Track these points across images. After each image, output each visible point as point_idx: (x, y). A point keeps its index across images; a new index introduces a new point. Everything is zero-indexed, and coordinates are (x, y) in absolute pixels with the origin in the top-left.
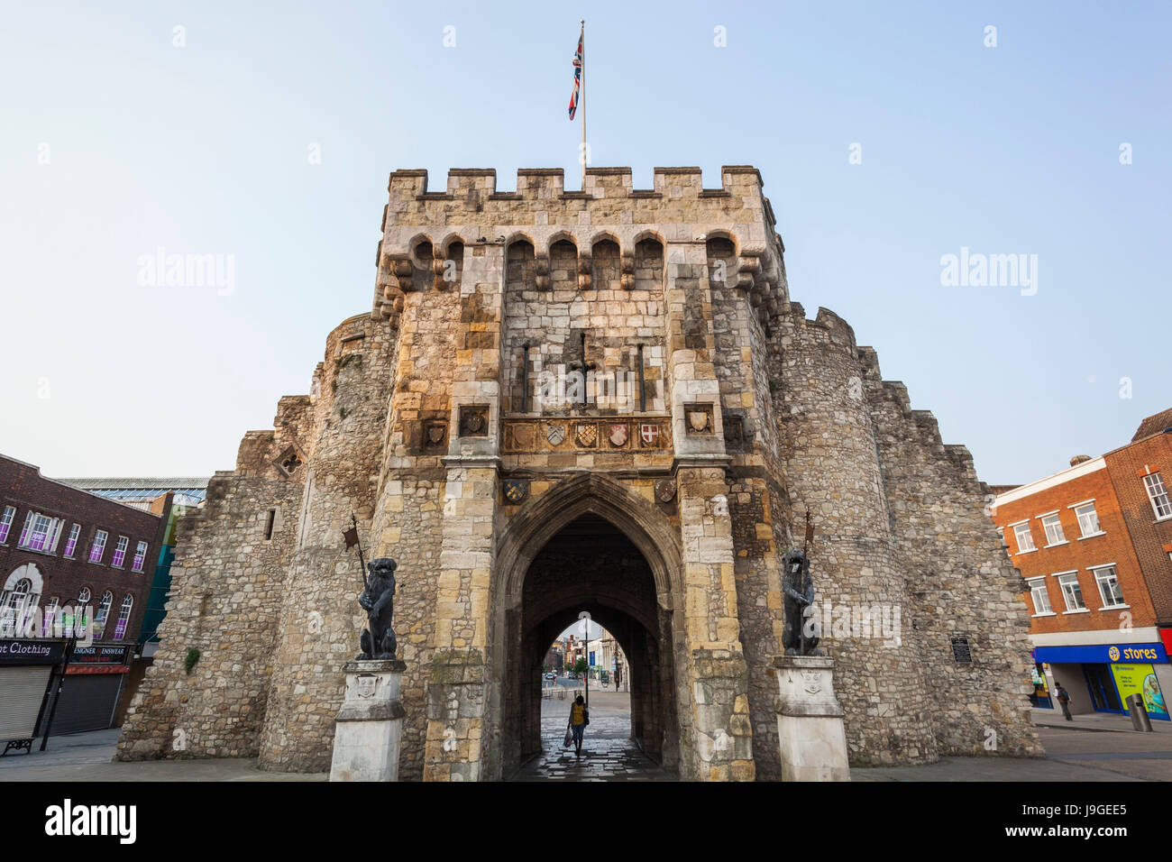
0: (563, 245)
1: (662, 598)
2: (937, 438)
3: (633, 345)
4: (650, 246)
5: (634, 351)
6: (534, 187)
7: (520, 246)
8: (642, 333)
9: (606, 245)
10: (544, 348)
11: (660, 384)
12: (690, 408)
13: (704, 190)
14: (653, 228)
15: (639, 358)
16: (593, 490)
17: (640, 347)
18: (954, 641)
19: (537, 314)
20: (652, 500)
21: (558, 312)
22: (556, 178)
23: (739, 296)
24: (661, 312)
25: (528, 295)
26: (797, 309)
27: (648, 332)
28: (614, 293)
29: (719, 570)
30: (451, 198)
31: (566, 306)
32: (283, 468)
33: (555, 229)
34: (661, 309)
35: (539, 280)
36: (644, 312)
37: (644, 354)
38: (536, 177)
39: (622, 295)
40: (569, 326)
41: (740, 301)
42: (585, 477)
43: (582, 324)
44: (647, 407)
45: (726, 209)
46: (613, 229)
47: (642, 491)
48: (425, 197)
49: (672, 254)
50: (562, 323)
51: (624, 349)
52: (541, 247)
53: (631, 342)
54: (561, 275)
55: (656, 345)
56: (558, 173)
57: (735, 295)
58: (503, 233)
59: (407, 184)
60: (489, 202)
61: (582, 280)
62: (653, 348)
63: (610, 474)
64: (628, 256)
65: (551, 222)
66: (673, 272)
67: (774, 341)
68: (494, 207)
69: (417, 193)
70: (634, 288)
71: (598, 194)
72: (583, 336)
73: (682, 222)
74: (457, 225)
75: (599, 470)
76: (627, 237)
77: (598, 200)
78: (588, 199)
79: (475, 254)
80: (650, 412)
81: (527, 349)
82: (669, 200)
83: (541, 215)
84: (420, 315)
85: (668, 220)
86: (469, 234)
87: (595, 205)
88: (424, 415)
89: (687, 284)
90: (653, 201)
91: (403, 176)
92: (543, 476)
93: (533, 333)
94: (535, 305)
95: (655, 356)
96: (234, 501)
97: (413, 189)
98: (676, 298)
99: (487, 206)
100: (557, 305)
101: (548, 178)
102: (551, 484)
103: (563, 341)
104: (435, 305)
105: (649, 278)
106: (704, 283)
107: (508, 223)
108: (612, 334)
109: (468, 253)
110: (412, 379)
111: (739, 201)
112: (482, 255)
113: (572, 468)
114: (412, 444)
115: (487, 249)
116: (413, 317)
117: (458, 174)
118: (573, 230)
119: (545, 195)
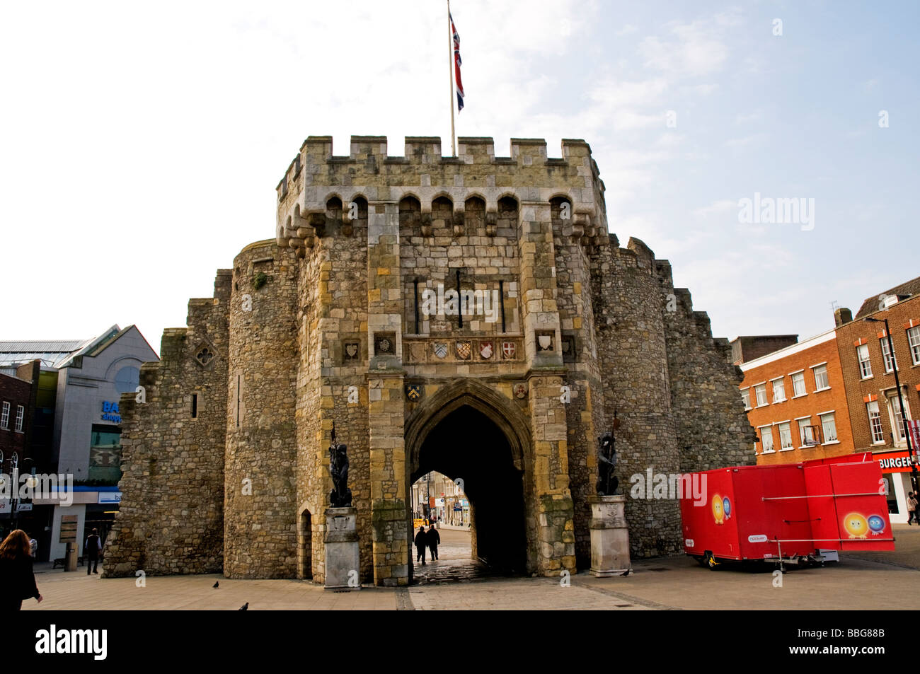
0: (443, 201)
1: (517, 463)
2: (709, 333)
3: (496, 281)
5: (497, 286)
6: (418, 153)
7: (411, 202)
8: (502, 271)
10: (430, 282)
11: (515, 312)
12: (538, 333)
13: (549, 159)
14: (513, 190)
15: (501, 291)
16: (469, 390)
17: (501, 283)
19: (423, 256)
20: (511, 397)
21: (438, 255)
22: (434, 147)
23: (573, 242)
24: (516, 255)
25: (416, 240)
26: (614, 240)
27: (507, 271)
28: (480, 239)
29: (557, 445)
30: (353, 162)
31: (444, 249)
32: (198, 359)
33: (437, 191)
34: (516, 252)
35: (424, 229)
36: (503, 254)
37: (504, 288)
38: (421, 145)
39: (485, 240)
40: (448, 265)
41: (573, 246)
42: (462, 382)
43: (456, 264)
44: (507, 329)
45: (565, 176)
46: (481, 191)
47: (505, 392)
48: (336, 163)
49: (526, 213)
50: (442, 263)
51: (490, 283)
52: (426, 204)
53: (495, 279)
54: (439, 223)
55: (512, 281)
56: (436, 141)
57: (570, 241)
58: (398, 193)
59: (319, 149)
60: (384, 166)
61: (456, 228)
62: (511, 283)
63: (482, 379)
64: (492, 213)
65: (434, 184)
66: (527, 229)
67: (596, 266)
68: (388, 170)
69: (327, 157)
70: (496, 236)
71: (469, 160)
72: (458, 273)
73: (533, 185)
74: (360, 185)
75: (473, 376)
76: (492, 197)
77: (469, 165)
78: (462, 164)
79: (378, 213)
80: (509, 333)
81: (416, 282)
82: (522, 168)
83: (425, 178)
84: (333, 256)
85: (522, 184)
86: (372, 194)
87: (467, 171)
88: (341, 337)
89: (537, 238)
90: (510, 169)
91: (315, 142)
92: (433, 381)
93: (421, 271)
94: (421, 248)
95: (512, 289)
96: (162, 387)
97: (324, 154)
98: (529, 249)
99: (383, 169)
100: (438, 249)
101: (428, 146)
102: (441, 387)
103: (443, 277)
104: (344, 248)
105: (507, 226)
106: (549, 237)
107: (400, 185)
108: (480, 272)
109: (371, 211)
110: (332, 308)
111: (575, 170)
112: (384, 212)
113: (454, 375)
114: (336, 358)
115: (386, 208)
116: (328, 258)
117: (359, 142)
118: (450, 191)
119: (427, 160)
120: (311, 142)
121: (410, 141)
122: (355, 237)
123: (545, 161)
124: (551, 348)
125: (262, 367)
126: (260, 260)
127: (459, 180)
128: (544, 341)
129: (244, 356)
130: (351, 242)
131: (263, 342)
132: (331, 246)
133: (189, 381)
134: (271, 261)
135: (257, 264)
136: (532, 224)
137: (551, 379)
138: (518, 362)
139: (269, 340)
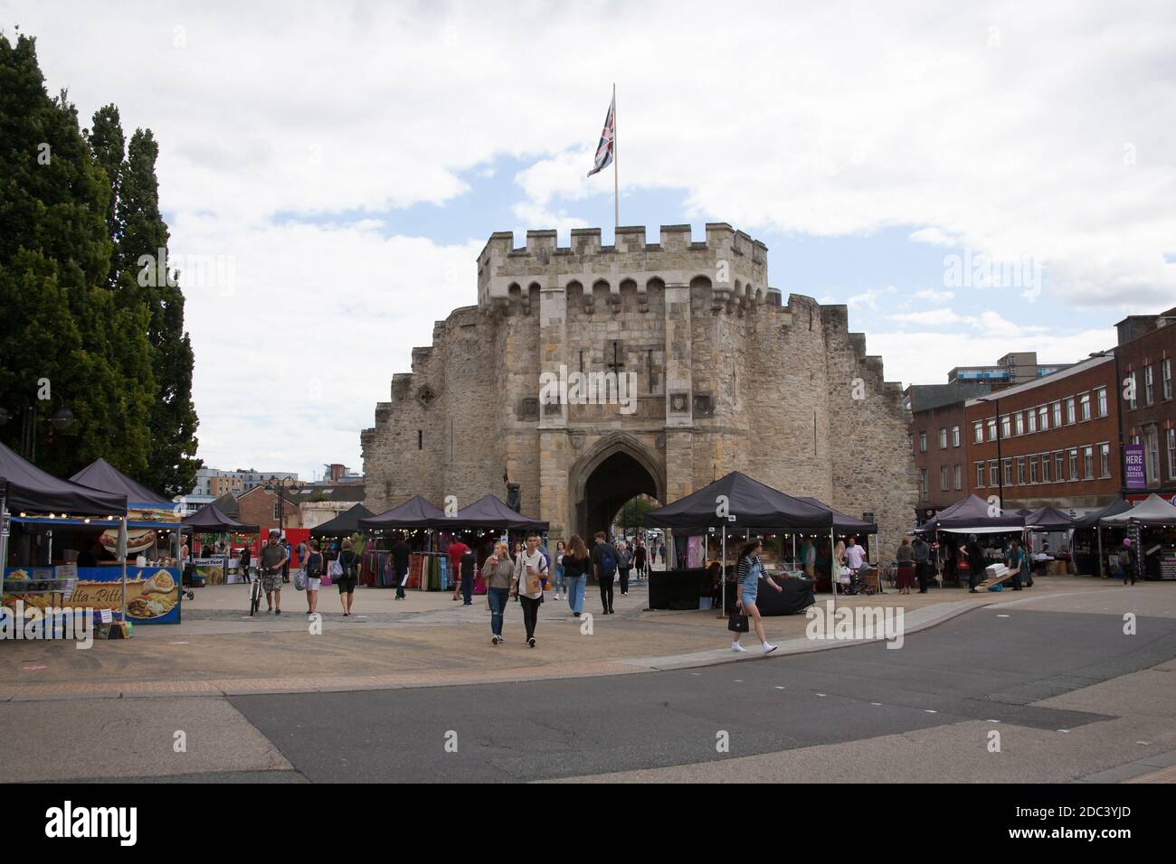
0: (601, 285)
2: (881, 379)
3: (646, 350)
4: (656, 284)
5: (646, 355)
6: (582, 245)
7: (574, 286)
8: (651, 342)
9: (628, 284)
10: (592, 352)
11: (661, 376)
12: (673, 397)
13: (693, 243)
14: (659, 274)
15: (649, 359)
16: (621, 440)
17: (650, 351)
18: (864, 514)
19: (587, 330)
20: (654, 446)
21: (599, 329)
22: (596, 238)
24: (662, 329)
25: (581, 317)
26: (774, 296)
27: (655, 342)
28: (634, 315)
31: (603, 324)
32: (422, 400)
33: (597, 277)
34: (662, 326)
35: (587, 308)
36: (652, 327)
37: (652, 356)
38: (585, 236)
39: (638, 316)
40: (607, 338)
41: (713, 318)
42: (616, 433)
43: (613, 337)
44: (653, 389)
45: (705, 259)
46: (633, 275)
47: (649, 442)
48: (516, 255)
49: (671, 296)
50: (602, 336)
51: (640, 353)
52: (588, 288)
53: (644, 349)
54: (600, 303)
55: (659, 350)
56: (597, 232)
57: (711, 314)
58: (563, 281)
59: (502, 244)
60: (554, 257)
61: (614, 307)
62: (658, 352)
63: (630, 432)
64: (642, 294)
65: (594, 271)
66: (669, 309)
68: (557, 261)
69: (508, 252)
70: (647, 312)
71: (623, 248)
72: (615, 344)
73: (675, 268)
74: (535, 274)
75: (624, 429)
76: (642, 280)
77: (623, 253)
78: (617, 252)
79: (547, 298)
80: (654, 394)
81: (581, 352)
82: (669, 253)
83: (587, 266)
84: (516, 332)
85: (667, 269)
86: (543, 281)
87: (621, 257)
88: (524, 397)
89: (676, 316)
90: (658, 254)
91: (498, 238)
92: (593, 433)
93: (585, 343)
94: (585, 324)
95: (658, 357)
96: (394, 424)
97: (505, 248)
98: (670, 326)
99: (552, 260)
100: (599, 324)
101: (590, 237)
102: (598, 437)
103: (602, 348)
104: (524, 325)
105: (656, 303)
106: (687, 315)
107: (566, 272)
108: (632, 343)
109: (543, 296)
110: (515, 374)
111: (714, 252)
112: (552, 298)
113: (609, 428)
114: (518, 414)
115: (555, 294)
116: (512, 334)
117: (533, 236)
118: (607, 277)
119: (589, 250)
120: (495, 237)
121: (575, 233)
122: (531, 317)
123: (689, 245)
124: (684, 409)
125: (467, 414)
126: (465, 324)
127: (614, 267)
128: (678, 403)
129: (455, 404)
130: (530, 319)
131: (469, 394)
132: (514, 324)
133: (414, 418)
134: (474, 325)
135: (463, 327)
136: (673, 305)
137: (682, 434)
138: (659, 419)
139: (473, 392)
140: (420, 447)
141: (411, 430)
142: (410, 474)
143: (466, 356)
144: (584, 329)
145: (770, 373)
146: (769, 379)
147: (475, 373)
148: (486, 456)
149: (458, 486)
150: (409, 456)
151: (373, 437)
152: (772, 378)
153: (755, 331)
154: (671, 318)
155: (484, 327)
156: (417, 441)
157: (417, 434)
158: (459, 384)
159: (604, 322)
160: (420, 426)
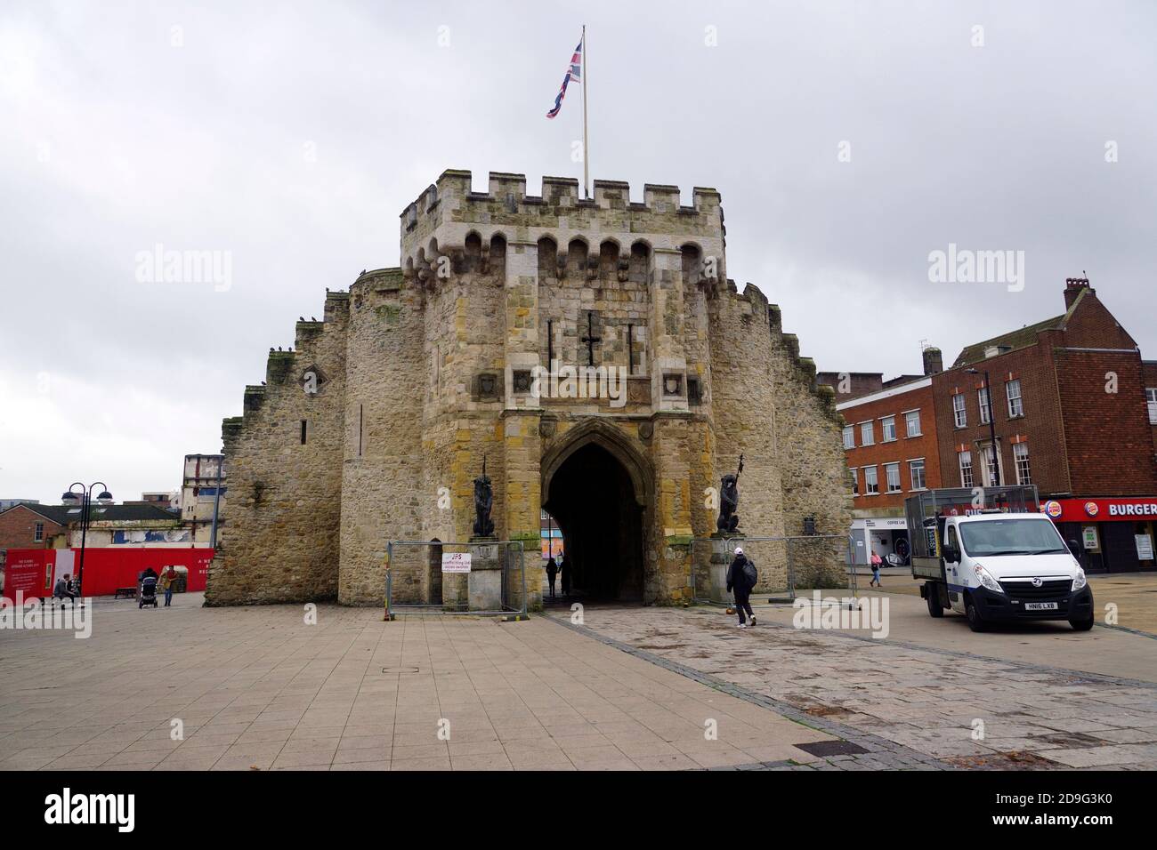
0: (579, 244)
1: (639, 497)
3: (626, 325)
4: (641, 249)
5: (626, 329)
6: (555, 198)
7: (547, 244)
8: (632, 315)
9: (610, 247)
10: (563, 323)
11: (643, 355)
12: (666, 378)
13: (681, 207)
14: (646, 237)
15: (630, 334)
16: (598, 428)
17: (630, 326)
18: (806, 520)
19: (557, 296)
20: (637, 436)
21: (572, 296)
22: (572, 189)
23: (699, 290)
24: (645, 300)
25: (551, 281)
26: (732, 286)
27: (636, 315)
29: (680, 483)
31: (576, 291)
33: (574, 233)
34: (646, 297)
35: (559, 271)
36: (633, 299)
37: (633, 332)
38: (560, 186)
39: (616, 285)
40: (580, 307)
41: (698, 293)
42: (593, 420)
43: (588, 307)
44: (634, 370)
45: (696, 225)
46: (616, 235)
47: (632, 431)
48: (474, 199)
49: (660, 263)
50: (575, 305)
51: (619, 327)
52: (563, 246)
53: (624, 322)
54: (573, 266)
55: (641, 325)
56: (573, 183)
57: (696, 289)
58: (534, 234)
59: (458, 183)
60: (523, 206)
61: (590, 272)
62: (639, 328)
63: (609, 418)
64: (625, 257)
65: (571, 227)
66: (659, 276)
67: (714, 311)
68: (527, 211)
69: (467, 193)
70: (627, 280)
71: (604, 203)
72: (590, 315)
73: (664, 233)
74: (500, 223)
75: (602, 415)
76: (626, 242)
77: (604, 210)
78: (598, 208)
79: (517, 252)
80: (636, 375)
81: (550, 323)
82: (656, 215)
83: (563, 219)
84: (470, 293)
85: (655, 231)
86: (510, 233)
87: (603, 214)
88: (478, 373)
89: (669, 285)
90: (643, 214)
91: (454, 176)
92: (564, 418)
93: (555, 312)
94: (555, 289)
95: (640, 334)
96: (269, 412)
97: (463, 189)
98: (660, 296)
99: (521, 209)
100: (571, 290)
101: (566, 186)
102: (572, 424)
103: (576, 319)
104: (481, 285)
105: (637, 272)
106: (679, 285)
107: (538, 225)
108: (611, 315)
109: (510, 251)
110: (469, 344)
111: (705, 219)
112: (523, 252)
113: (584, 414)
114: (472, 393)
115: (526, 248)
116: (465, 294)
117: (498, 179)
118: (587, 234)
119: (565, 202)
120: (449, 175)
121: (548, 181)
122: (492, 275)
123: (678, 208)
124: (677, 392)
125: (387, 397)
126: (385, 288)
127: (595, 224)
128: (671, 385)
129: (367, 385)
130: (488, 279)
131: (388, 372)
132: (468, 283)
133: (297, 406)
134: (396, 291)
135: (380, 292)
136: (664, 272)
137: (677, 422)
138: (643, 404)
139: (395, 370)
140: (303, 441)
141: (293, 421)
142: (288, 474)
143: (385, 326)
144: (554, 294)
145: (736, 364)
146: (733, 370)
147: (397, 348)
148: (410, 448)
149: (370, 485)
150: (287, 451)
151: (241, 427)
152: (738, 369)
153: (718, 318)
154: (662, 287)
155: (411, 293)
156: (298, 434)
157: (299, 425)
158: (374, 360)
159: (578, 289)
160: (305, 416)
